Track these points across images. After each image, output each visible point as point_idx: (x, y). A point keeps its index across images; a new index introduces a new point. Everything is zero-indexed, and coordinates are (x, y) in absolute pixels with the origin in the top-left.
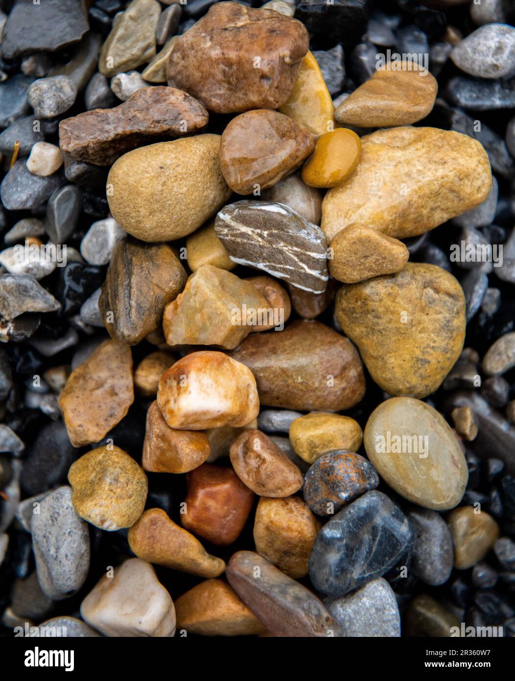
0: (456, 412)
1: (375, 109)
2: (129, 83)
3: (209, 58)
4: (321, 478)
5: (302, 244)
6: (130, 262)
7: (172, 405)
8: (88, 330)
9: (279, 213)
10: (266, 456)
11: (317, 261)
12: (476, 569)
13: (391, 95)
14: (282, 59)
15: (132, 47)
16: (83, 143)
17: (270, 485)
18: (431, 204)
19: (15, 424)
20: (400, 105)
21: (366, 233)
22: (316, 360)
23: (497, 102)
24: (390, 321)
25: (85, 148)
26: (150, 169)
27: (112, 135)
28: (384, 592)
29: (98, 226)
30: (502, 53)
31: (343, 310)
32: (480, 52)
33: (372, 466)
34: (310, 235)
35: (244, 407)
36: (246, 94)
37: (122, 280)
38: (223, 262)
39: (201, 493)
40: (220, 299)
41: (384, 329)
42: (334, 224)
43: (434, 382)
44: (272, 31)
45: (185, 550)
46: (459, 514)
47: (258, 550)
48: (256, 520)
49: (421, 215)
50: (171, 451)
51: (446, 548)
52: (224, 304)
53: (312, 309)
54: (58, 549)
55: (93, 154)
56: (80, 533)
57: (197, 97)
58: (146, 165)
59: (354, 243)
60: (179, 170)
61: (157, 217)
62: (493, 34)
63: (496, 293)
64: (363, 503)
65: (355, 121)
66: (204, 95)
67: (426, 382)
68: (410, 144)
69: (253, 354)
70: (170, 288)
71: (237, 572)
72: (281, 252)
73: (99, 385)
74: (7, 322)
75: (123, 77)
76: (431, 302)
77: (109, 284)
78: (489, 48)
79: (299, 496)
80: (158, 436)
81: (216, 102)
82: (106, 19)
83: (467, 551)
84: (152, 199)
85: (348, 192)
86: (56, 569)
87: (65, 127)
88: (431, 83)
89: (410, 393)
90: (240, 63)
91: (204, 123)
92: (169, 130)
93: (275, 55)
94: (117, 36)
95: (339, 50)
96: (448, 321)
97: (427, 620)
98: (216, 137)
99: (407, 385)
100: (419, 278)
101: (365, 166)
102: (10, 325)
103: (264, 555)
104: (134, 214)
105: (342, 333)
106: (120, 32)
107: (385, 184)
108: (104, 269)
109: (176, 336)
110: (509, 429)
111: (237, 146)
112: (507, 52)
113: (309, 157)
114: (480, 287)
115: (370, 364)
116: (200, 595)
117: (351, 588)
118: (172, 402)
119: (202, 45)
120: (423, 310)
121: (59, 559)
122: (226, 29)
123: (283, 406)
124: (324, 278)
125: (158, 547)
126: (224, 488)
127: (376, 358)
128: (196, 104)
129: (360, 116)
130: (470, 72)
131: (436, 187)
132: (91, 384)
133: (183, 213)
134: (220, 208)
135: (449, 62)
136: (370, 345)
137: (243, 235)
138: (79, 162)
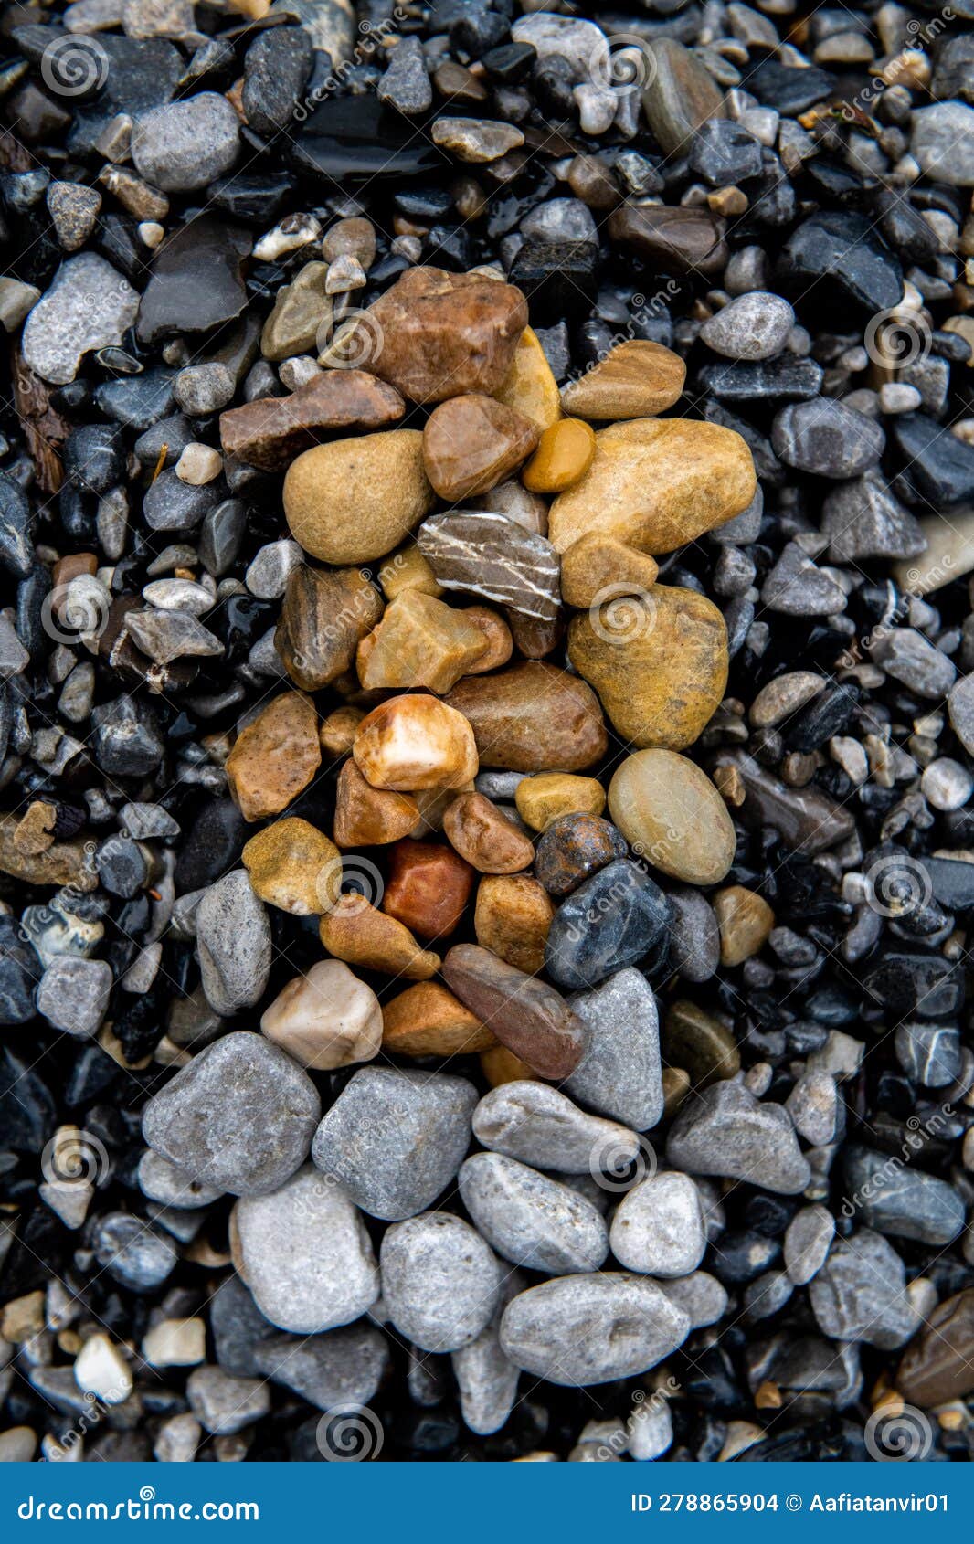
0: (718, 772)
1: (611, 395)
2: (301, 369)
3: (406, 334)
4: (558, 846)
5: (528, 559)
6: (314, 588)
7: (373, 757)
8: (257, 682)
9: (499, 522)
10: (489, 820)
11: (547, 578)
12: (748, 965)
13: (631, 377)
14: (497, 330)
15: (304, 323)
16: (251, 439)
17: (496, 857)
18: (683, 511)
19: (168, 803)
20: (640, 391)
21: (606, 542)
22: (546, 708)
23: (761, 390)
24: (637, 654)
25: (253, 445)
26: (338, 469)
27: (286, 429)
28: (638, 982)
29: (269, 549)
30: (765, 327)
31: (578, 644)
32: (738, 327)
33: (620, 833)
34: (537, 548)
35: (461, 761)
36: (453, 377)
37: (305, 609)
38: (429, 587)
39: (408, 874)
40: (427, 630)
41: (630, 664)
42: (564, 536)
43: (693, 731)
44: (483, 298)
45: (392, 940)
46: (726, 893)
47: (481, 942)
48: (478, 902)
49: (671, 525)
50: (373, 815)
51: (711, 934)
52: (432, 635)
53: (539, 647)
54: (233, 944)
55: (262, 455)
56: (260, 923)
57: (390, 382)
58: (333, 463)
59: (591, 554)
60: (374, 470)
61: (347, 530)
62: (753, 303)
63: (764, 627)
64: (611, 872)
65: (586, 410)
66: (398, 380)
67: (681, 730)
68: (654, 438)
69: (468, 700)
70: (365, 618)
71: (456, 967)
72: (503, 569)
73: (277, 745)
74: (160, 667)
75: (295, 362)
76: (687, 630)
77: (287, 617)
78: (749, 320)
79: (531, 871)
80: (355, 799)
81: (415, 390)
82: (267, 293)
83: (736, 939)
84: (341, 506)
85: (582, 497)
86: (231, 969)
87: (227, 420)
88: (678, 364)
89: (664, 744)
90: (444, 337)
91: (400, 414)
92: (357, 421)
93: (489, 326)
94: (285, 310)
95: (562, 328)
96: (708, 654)
97: (689, 1027)
98: (416, 433)
99: (660, 734)
100: (671, 600)
101: (600, 465)
102: (164, 671)
103: (489, 947)
104: (318, 526)
105: (578, 675)
106: (289, 304)
107: (626, 486)
108: (277, 603)
109: (373, 678)
110: (784, 793)
111: (444, 439)
112: (771, 325)
113: (531, 457)
114: (745, 618)
115: (613, 712)
116: (410, 1001)
117: (598, 978)
118: (373, 753)
119: (396, 317)
120: (676, 639)
121: (236, 956)
122: (424, 298)
123: (507, 765)
124: (556, 601)
125: (358, 939)
126: (438, 866)
127: (621, 702)
128: (389, 390)
129: (592, 403)
130: (726, 352)
131: (688, 489)
132: (267, 744)
133: (379, 524)
134: (423, 519)
135: (699, 341)
136: (612, 686)
137: (455, 550)
138: (244, 466)
